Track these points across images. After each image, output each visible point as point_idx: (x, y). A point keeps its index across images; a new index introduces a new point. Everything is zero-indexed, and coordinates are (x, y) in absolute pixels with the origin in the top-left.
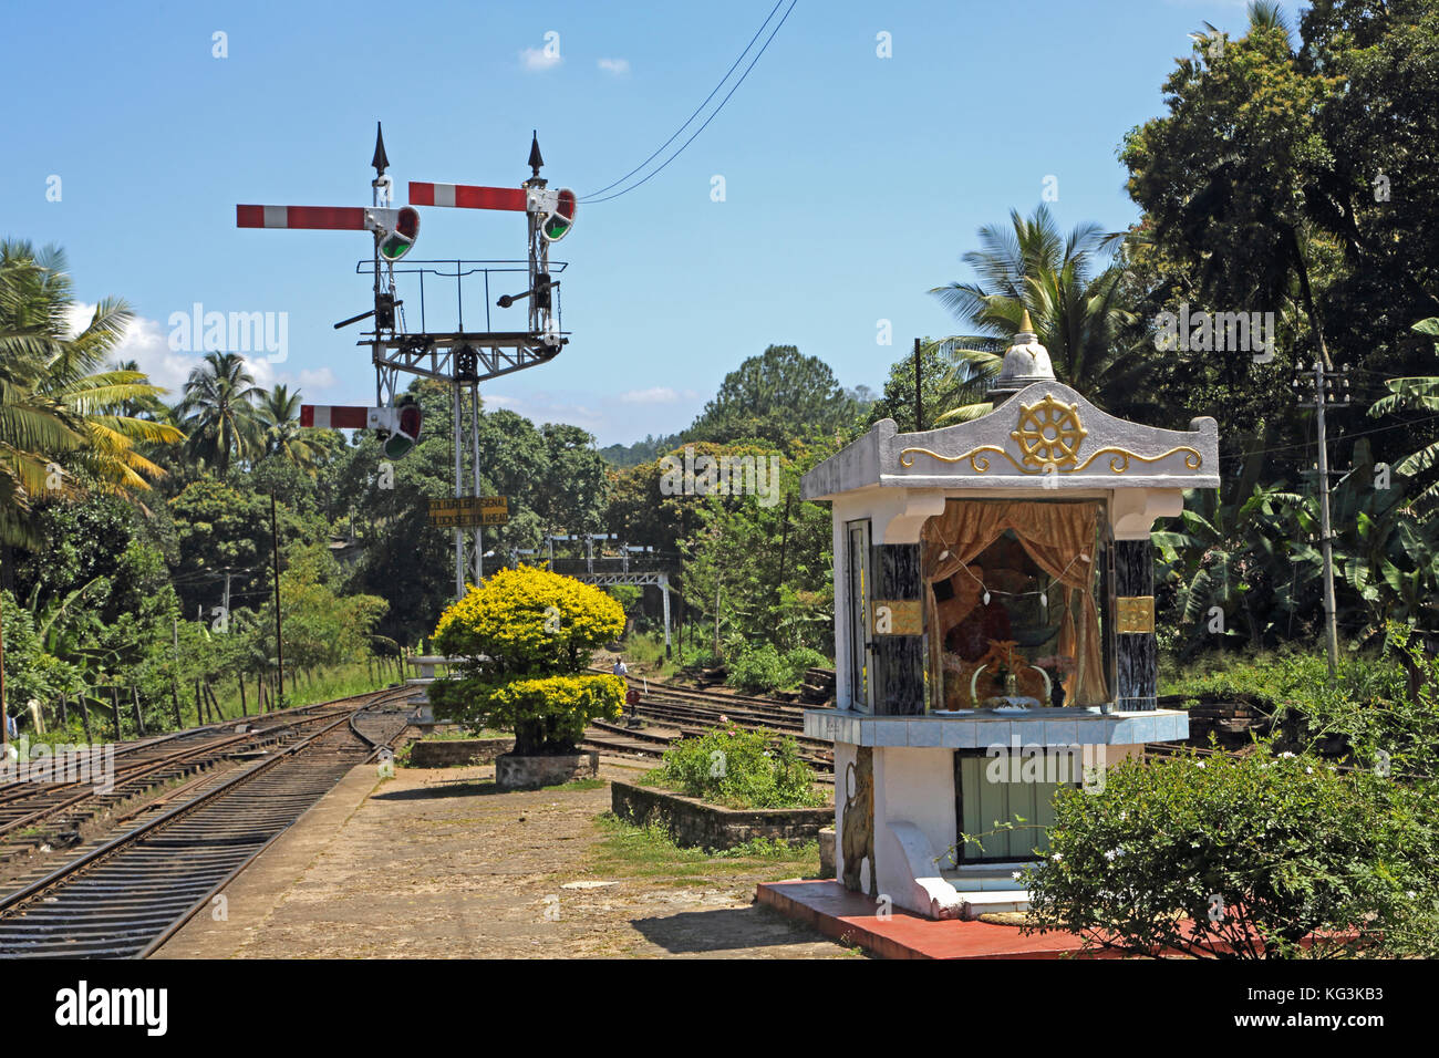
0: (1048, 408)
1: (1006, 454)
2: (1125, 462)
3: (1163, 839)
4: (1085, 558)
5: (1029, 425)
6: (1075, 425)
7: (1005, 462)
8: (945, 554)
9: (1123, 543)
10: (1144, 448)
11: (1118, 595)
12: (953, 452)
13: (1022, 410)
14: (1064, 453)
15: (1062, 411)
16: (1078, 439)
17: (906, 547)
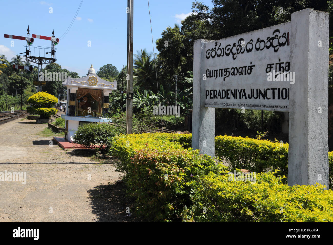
0: (93, 77)
1: (87, 83)
2: (104, 85)
3: (87, 133)
4: (100, 97)
5: (90, 79)
6: (97, 80)
7: (87, 84)
8: (79, 95)
9: (105, 96)
10: (106, 84)
11: (104, 103)
12: (79, 82)
13: (89, 77)
14: (95, 83)
15: (95, 78)
16: (97, 82)
17: (74, 94)
